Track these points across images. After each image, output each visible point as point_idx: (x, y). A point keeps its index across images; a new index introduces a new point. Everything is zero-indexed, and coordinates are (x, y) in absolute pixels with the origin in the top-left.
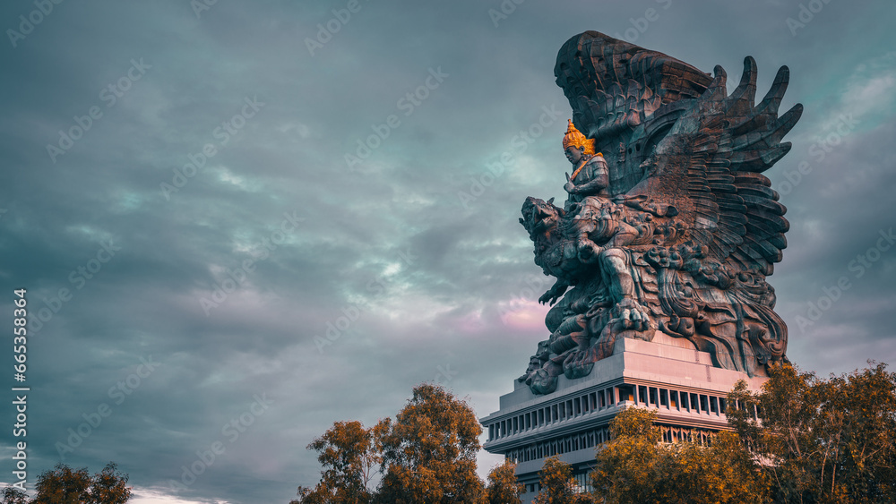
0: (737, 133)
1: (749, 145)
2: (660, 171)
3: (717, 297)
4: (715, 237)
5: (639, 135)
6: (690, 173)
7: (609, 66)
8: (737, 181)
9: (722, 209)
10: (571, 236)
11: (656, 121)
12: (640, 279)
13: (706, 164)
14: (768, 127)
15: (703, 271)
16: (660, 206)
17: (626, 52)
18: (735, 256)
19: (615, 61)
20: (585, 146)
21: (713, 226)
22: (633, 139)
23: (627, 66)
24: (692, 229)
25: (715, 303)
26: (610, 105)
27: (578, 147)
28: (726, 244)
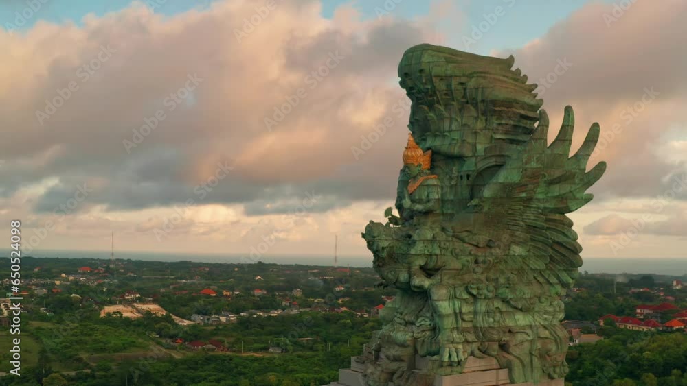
0: (551, 183)
1: (560, 195)
2: (485, 209)
3: (518, 320)
4: (524, 263)
5: (470, 166)
6: (510, 212)
7: (449, 86)
8: (547, 220)
9: (532, 240)
10: (406, 265)
11: (485, 158)
12: (460, 309)
13: (524, 206)
14: (577, 181)
15: (511, 299)
16: (482, 238)
17: (464, 75)
18: (539, 279)
19: (454, 82)
20: (422, 163)
21: (524, 254)
22: (465, 168)
23: (465, 89)
24: (507, 255)
25: (517, 325)
26: (446, 124)
27: (416, 165)
28: (531, 269)
